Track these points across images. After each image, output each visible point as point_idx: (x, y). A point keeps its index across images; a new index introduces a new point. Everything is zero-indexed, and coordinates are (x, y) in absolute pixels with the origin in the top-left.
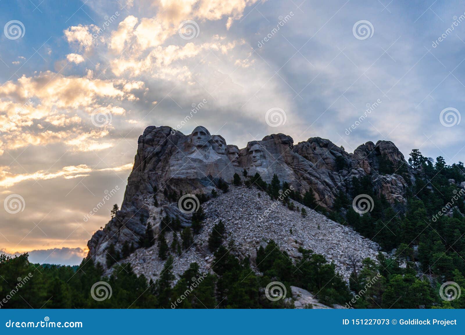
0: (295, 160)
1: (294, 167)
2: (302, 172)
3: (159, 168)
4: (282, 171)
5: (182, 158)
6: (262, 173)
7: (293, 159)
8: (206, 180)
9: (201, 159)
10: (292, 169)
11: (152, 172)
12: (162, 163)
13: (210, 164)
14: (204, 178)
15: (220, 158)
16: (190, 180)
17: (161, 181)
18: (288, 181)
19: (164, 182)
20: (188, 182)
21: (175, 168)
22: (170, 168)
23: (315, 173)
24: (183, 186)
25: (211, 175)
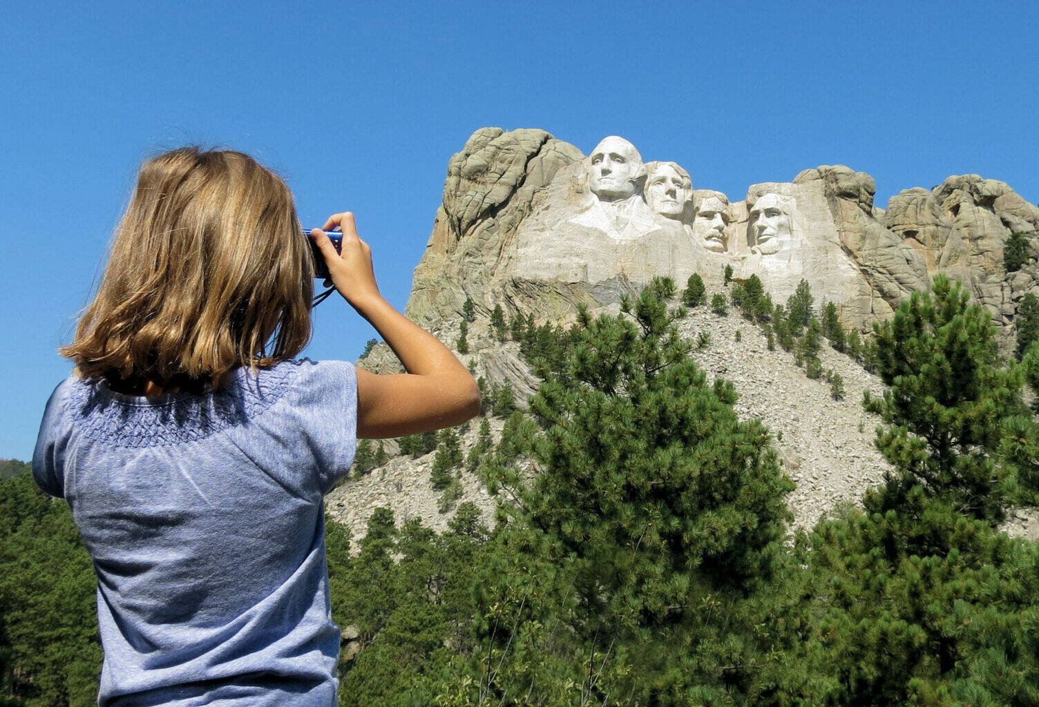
0: (868, 244)
1: (861, 262)
2: (880, 275)
3: (490, 249)
4: (829, 271)
5: (554, 224)
6: (772, 273)
7: (863, 238)
8: (609, 288)
9: (605, 231)
10: (855, 266)
11: (471, 259)
12: (502, 235)
13: (625, 245)
14: (605, 282)
15: (659, 227)
16: (566, 285)
17: (491, 283)
18: (837, 301)
19: (498, 289)
20: (559, 291)
21: (530, 251)
22: (519, 250)
23: (914, 279)
24: (544, 301)
25: (624, 275)
